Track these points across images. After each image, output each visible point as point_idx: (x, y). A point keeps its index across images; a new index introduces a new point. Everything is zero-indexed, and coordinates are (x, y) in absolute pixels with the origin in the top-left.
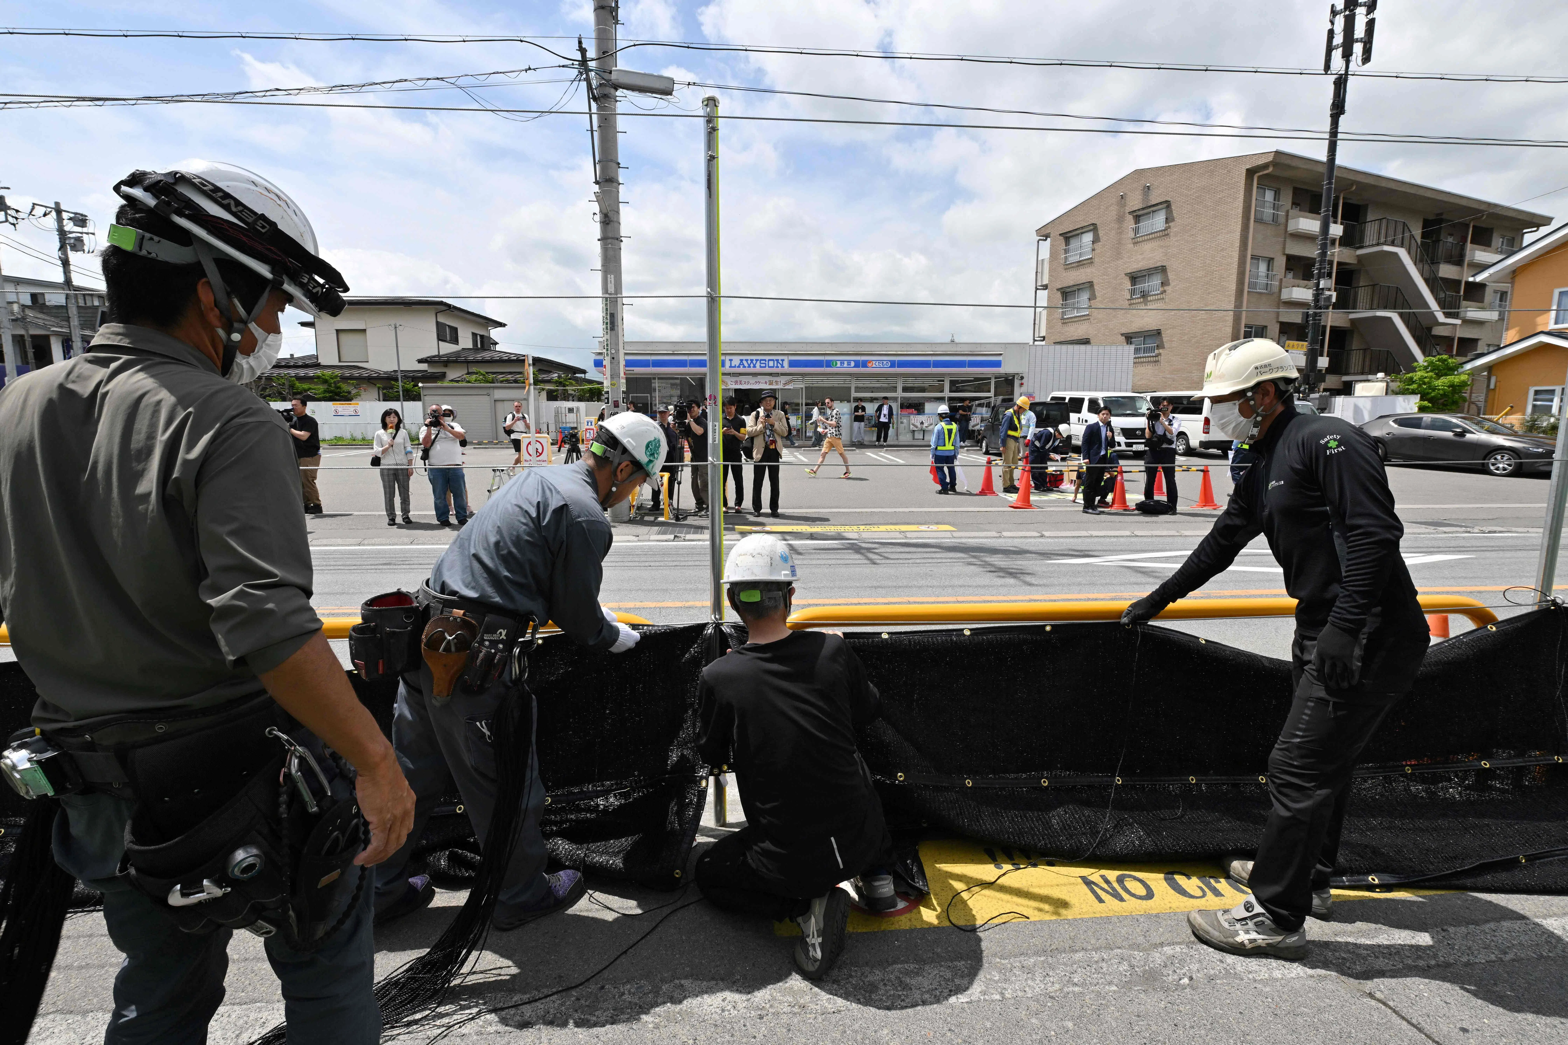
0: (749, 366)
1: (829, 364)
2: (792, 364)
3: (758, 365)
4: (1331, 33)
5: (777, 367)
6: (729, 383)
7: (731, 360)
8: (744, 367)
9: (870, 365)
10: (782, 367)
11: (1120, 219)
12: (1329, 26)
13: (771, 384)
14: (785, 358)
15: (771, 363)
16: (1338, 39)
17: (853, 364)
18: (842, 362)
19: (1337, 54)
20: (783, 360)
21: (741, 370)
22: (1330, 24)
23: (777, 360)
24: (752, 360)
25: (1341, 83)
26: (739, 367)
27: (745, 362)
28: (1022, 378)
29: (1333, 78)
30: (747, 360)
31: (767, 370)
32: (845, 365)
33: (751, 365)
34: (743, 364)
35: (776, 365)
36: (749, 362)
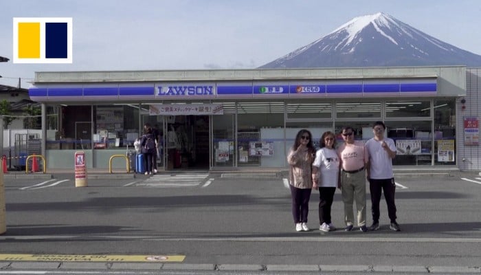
0: (178, 94)
1: (257, 90)
2: (220, 91)
3: (187, 92)
5: (206, 94)
6: (160, 109)
7: (160, 88)
8: (173, 94)
9: (299, 90)
10: (211, 93)
13: (201, 110)
14: (213, 85)
15: (200, 91)
17: (281, 90)
18: (270, 89)
20: (211, 87)
21: (171, 97)
23: (206, 88)
24: (180, 88)
26: (168, 94)
30: (176, 88)
31: (196, 97)
32: (274, 91)
33: (181, 93)
34: (172, 92)
35: (204, 92)
36: (178, 89)
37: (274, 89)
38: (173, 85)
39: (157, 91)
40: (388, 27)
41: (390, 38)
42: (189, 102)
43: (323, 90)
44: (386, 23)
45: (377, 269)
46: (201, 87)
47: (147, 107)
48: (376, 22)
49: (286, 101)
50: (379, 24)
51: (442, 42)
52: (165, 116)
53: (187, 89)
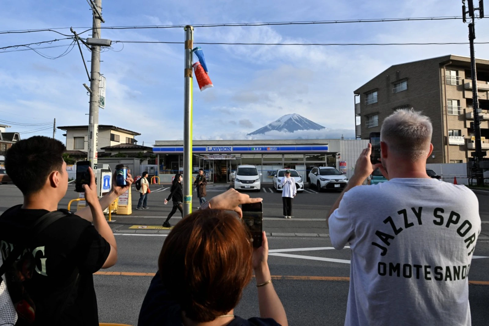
0: (216, 150)
1: (250, 149)
2: (234, 149)
3: (220, 150)
4: (464, 8)
5: (228, 150)
6: (208, 157)
7: (208, 148)
8: (214, 151)
9: (268, 149)
10: (230, 150)
11: (388, 86)
12: (463, 5)
13: (226, 157)
14: (232, 147)
15: (225, 149)
16: (467, 10)
17: (261, 149)
18: (256, 148)
19: (467, 15)
20: (230, 148)
21: (213, 152)
22: (462, 4)
23: (228, 148)
24: (217, 148)
25: (471, 27)
26: (212, 151)
27: (214, 149)
28: (339, 154)
29: (468, 25)
30: (215, 148)
31: (223, 152)
32: (257, 149)
33: (217, 150)
34: (213, 149)
35: (227, 150)
36: (216, 148)
37: (257, 148)
38: (214, 147)
39: (207, 150)
40: (298, 120)
41: (299, 124)
42: (220, 154)
43: (278, 149)
44: (297, 118)
45: (321, 235)
46: (226, 148)
47: (203, 156)
48: (292, 117)
49: (263, 154)
50: (294, 118)
51: (321, 126)
52: (210, 160)
53: (220, 149)
